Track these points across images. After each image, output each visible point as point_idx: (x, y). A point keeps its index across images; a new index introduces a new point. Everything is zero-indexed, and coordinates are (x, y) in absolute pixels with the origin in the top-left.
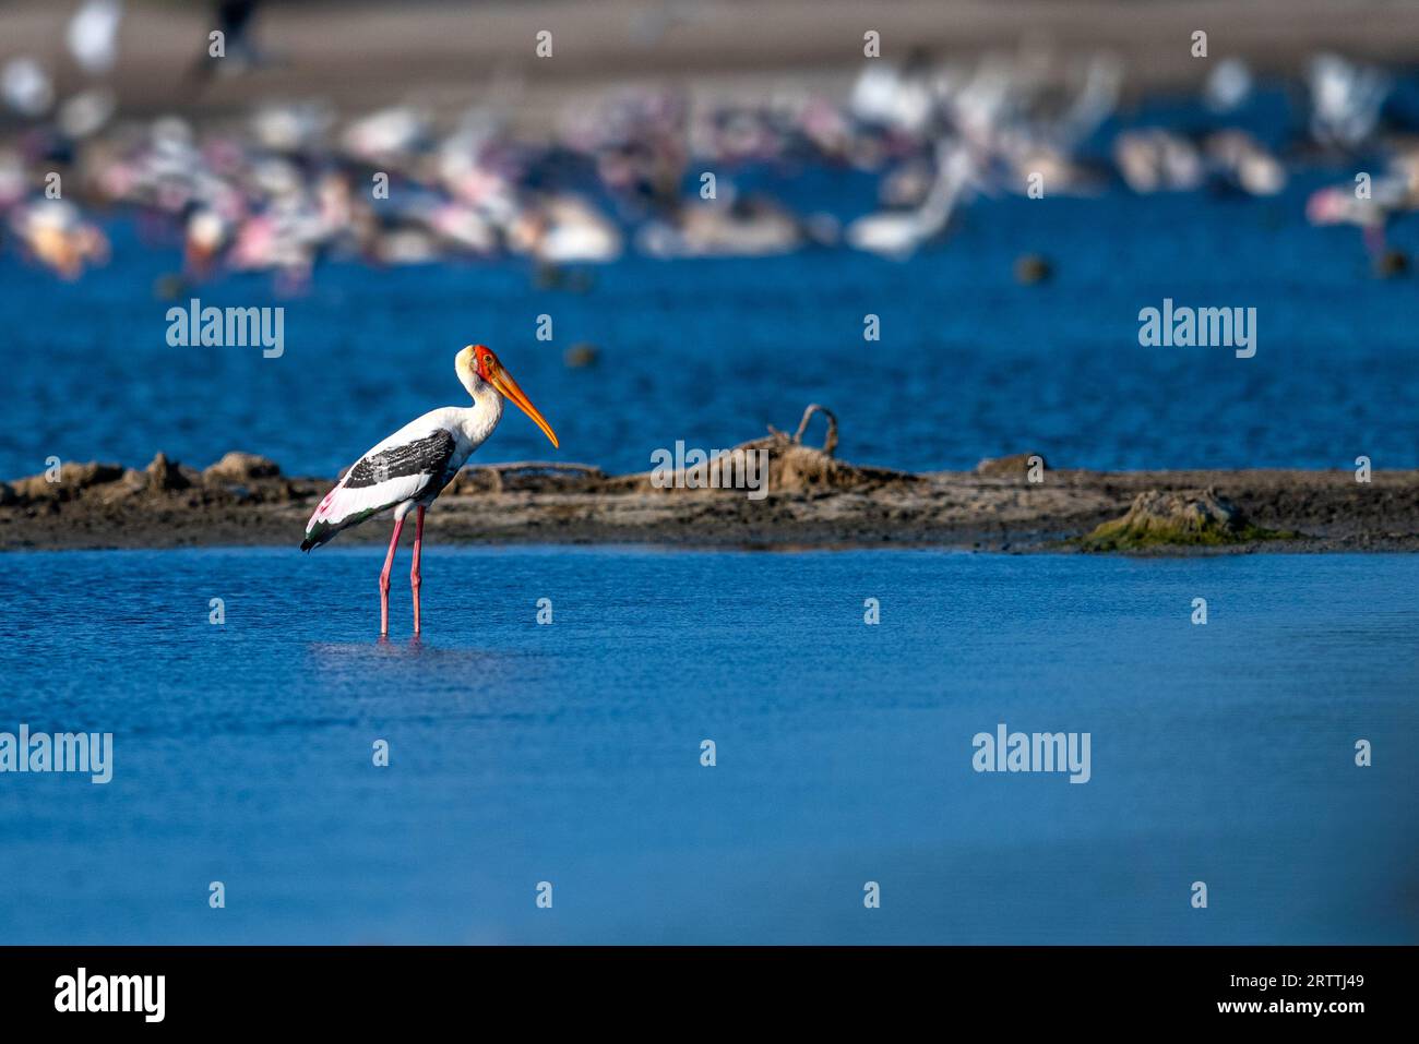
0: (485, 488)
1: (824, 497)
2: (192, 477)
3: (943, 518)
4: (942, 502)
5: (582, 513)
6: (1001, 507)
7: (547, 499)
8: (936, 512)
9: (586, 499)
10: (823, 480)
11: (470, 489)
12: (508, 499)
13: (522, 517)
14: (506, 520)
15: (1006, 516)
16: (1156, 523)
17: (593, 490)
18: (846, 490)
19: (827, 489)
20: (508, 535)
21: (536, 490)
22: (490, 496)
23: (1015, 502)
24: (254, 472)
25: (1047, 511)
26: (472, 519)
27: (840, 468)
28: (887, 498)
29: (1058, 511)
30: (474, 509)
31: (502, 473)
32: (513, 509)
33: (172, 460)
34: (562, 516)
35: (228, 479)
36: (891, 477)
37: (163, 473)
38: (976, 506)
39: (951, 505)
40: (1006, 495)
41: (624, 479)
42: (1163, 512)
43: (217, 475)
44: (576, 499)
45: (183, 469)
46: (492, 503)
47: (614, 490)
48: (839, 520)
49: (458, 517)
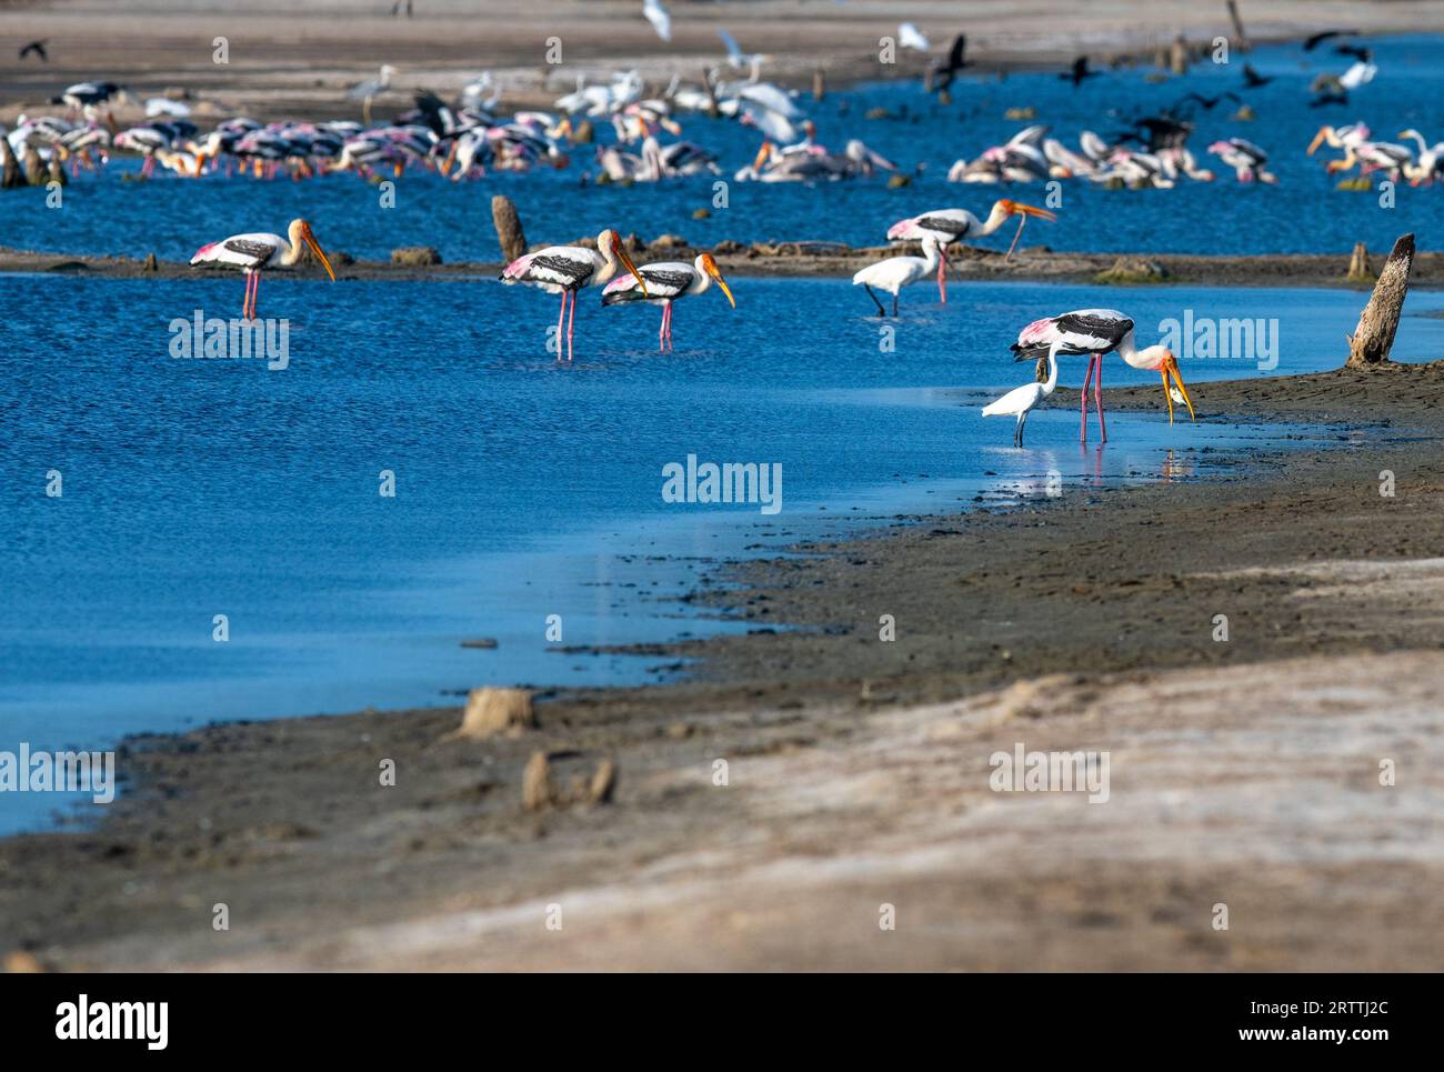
0: (793, 253)
1: (957, 261)
2: (646, 246)
3: (1016, 271)
4: (1015, 265)
5: (842, 266)
6: (1044, 267)
7: (824, 259)
8: (1012, 269)
9: (843, 259)
10: (957, 253)
11: (785, 254)
12: (804, 259)
13: (814, 267)
14: (805, 268)
15: (1046, 271)
16: (1127, 273)
17: (845, 255)
18: (968, 257)
19: (959, 257)
20: (808, 275)
21: (818, 254)
22: (796, 257)
23: (1049, 265)
24: (676, 244)
25: (1066, 269)
26: (790, 267)
27: (965, 247)
28: (988, 262)
29: (1071, 270)
30: (790, 262)
31: (801, 246)
32: (809, 263)
33: (638, 237)
34: (832, 267)
35: (663, 247)
36: (989, 252)
37: (634, 243)
38: (1031, 267)
39: (1019, 266)
40: (1045, 262)
41: (860, 250)
42: (1130, 268)
43: (657, 246)
44: (838, 259)
45: (644, 241)
46: (797, 261)
47: (856, 255)
48: (967, 272)
49: (782, 266)
